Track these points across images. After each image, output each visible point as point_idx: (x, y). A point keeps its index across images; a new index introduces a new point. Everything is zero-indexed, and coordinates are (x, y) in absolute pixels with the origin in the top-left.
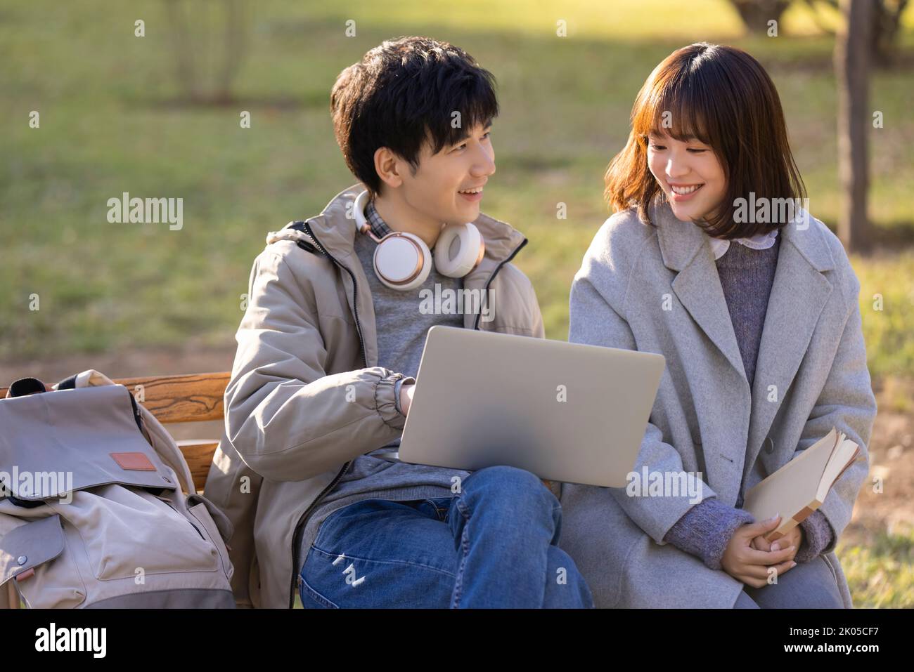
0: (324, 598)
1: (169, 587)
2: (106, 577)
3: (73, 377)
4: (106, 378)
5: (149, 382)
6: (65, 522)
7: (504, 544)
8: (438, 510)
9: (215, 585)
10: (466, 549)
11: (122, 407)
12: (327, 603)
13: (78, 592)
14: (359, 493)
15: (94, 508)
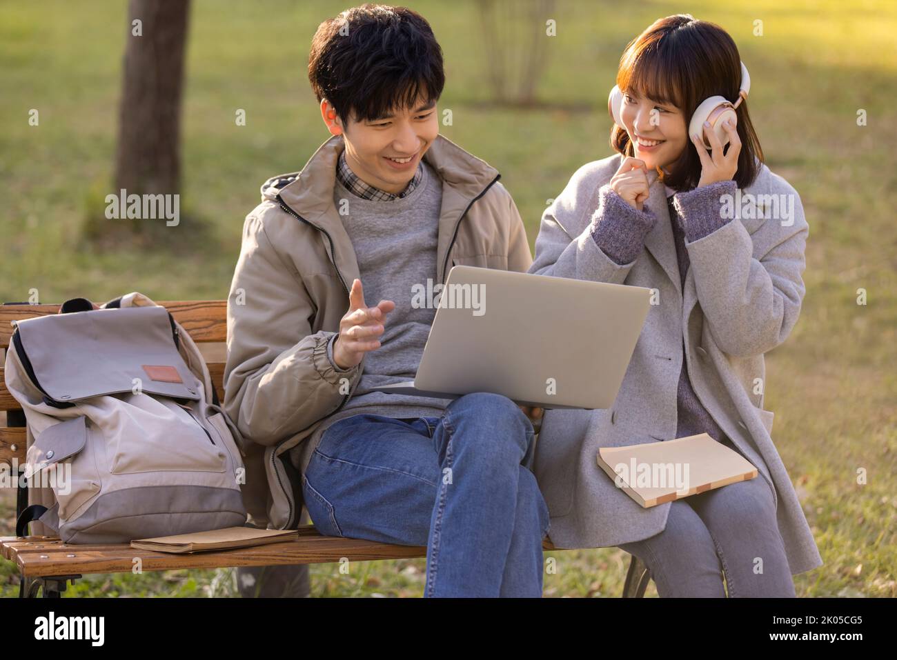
0: (321, 496)
1: (176, 484)
2: (119, 471)
3: (119, 298)
4: (149, 300)
5: (192, 305)
6: (89, 422)
7: (485, 456)
8: (429, 427)
9: (223, 483)
10: (450, 461)
11: (161, 326)
12: (324, 501)
13: (94, 484)
14: (361, 407)
15: (115, 410)
